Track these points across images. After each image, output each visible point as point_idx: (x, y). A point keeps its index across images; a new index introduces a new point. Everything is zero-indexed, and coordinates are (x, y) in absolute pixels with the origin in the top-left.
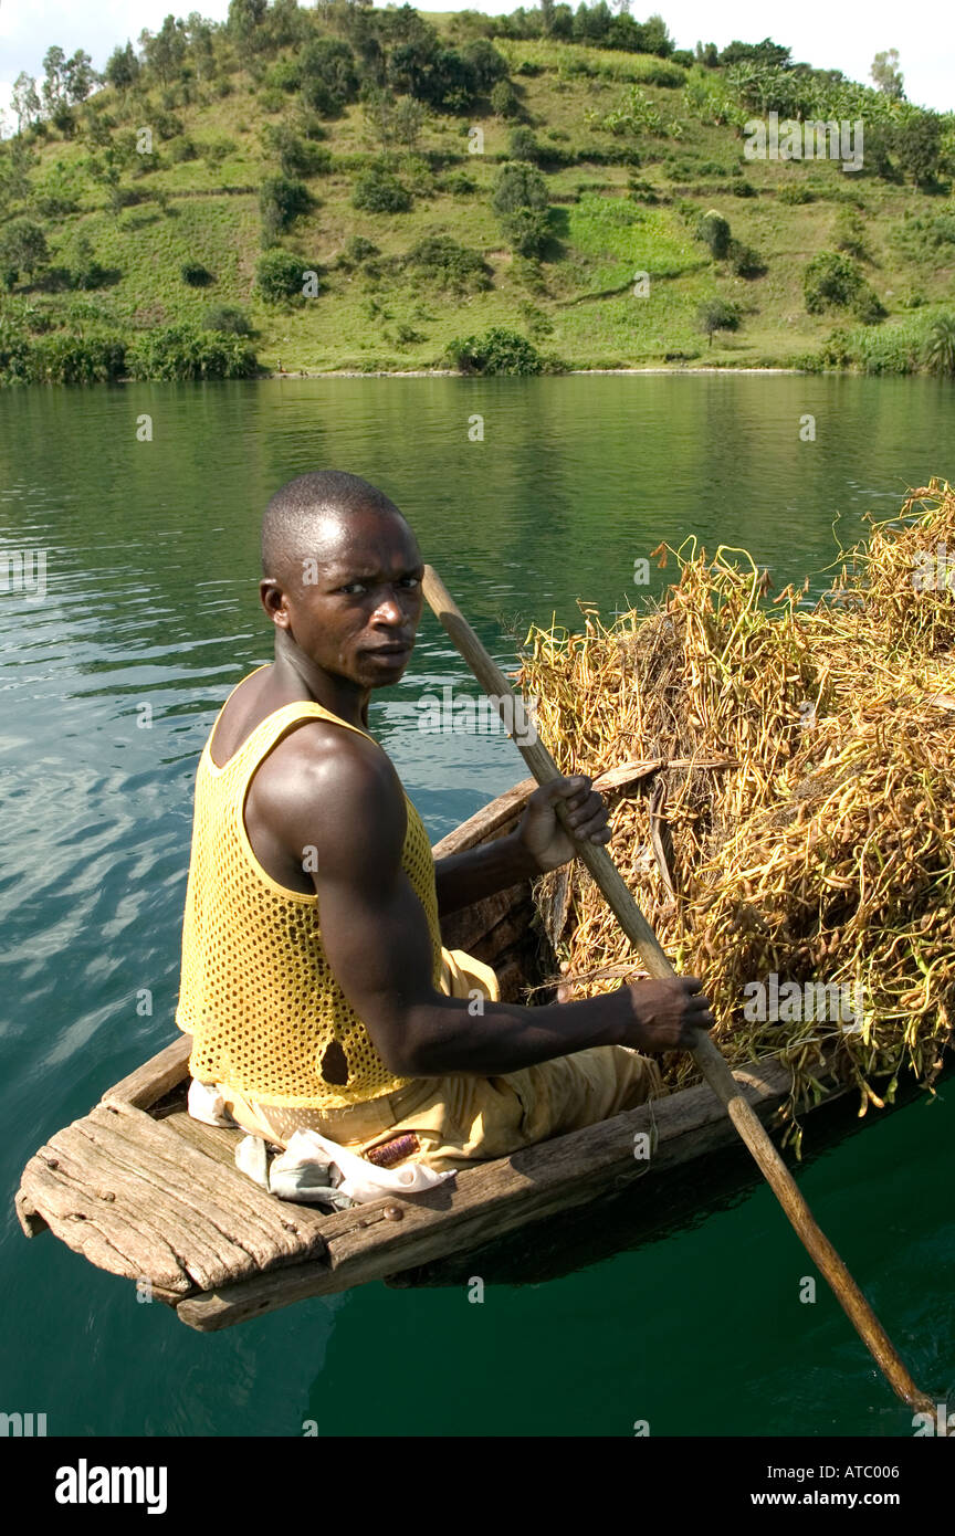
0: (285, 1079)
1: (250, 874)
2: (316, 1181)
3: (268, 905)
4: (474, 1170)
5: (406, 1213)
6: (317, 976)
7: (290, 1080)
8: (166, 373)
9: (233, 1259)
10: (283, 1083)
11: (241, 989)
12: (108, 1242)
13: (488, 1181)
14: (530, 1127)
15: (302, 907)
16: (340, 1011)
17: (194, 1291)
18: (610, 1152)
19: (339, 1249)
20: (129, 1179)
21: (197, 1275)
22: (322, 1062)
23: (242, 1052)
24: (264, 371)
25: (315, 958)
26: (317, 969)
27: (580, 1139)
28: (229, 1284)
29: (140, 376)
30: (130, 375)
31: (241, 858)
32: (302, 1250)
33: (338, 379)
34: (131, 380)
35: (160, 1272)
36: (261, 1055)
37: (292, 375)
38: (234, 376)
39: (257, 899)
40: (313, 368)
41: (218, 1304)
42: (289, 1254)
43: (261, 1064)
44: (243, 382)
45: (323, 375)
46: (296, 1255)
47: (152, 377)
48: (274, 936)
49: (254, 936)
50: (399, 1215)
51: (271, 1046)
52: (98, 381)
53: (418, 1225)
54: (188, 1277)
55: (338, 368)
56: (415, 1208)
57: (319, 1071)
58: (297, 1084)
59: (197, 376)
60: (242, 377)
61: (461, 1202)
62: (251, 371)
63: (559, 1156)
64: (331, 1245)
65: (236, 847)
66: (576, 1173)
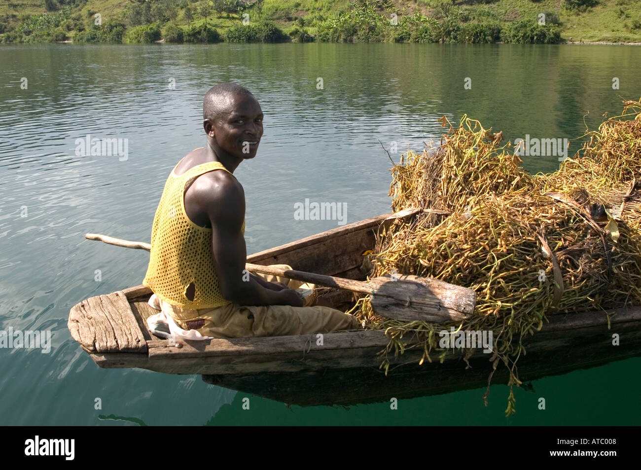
0: (172, 293)
1: (181, 214)
2: (163, 329)
3: (184, 226)
4: (220, 340)
5: (184, 347)
6: (194, 257)
7: (174, 294)
8: (518, 40)
9: (111, 343)
10: (171, 294)
11: (165, 255)
12: (78, 330)
13: (224, 344)
14: (255, 330)
15: (197, 230)
16: (198, 272)
17: (95, 351)
18: (284, 347)
19: (152, 351)
20: (101, 314)
21: (97, 346)
22: (187, 289)
23: (160, 278)
24: (563, 41)
25: (195, 250)
26: (194, 254)
27: (273, 340)
28: (106, 352)
29: (506, 42)
30: (502, 40)
31: (179, 208)
32: (137, 348)
33: (598, 45)
34: (501, 43)
35: (86, 342)
36: (166, 282)
37: (576, 43)
38: (549, 43)
39: (181, 223)
40: (587, 40)
41: (103, 358)
42: (131, 348)
43: (165, 285)
44: (553, 45)
45: (592, 43)
46: (134, 349)
47: (511, 42)
48: (183, 238)
49: (175, 236)
50: (181, 346)
51: (170, 279)
52: (487, 42)
53: (187, 352)
54: (94, 346)
55: (600, 40)
56: (189, 346)
57: (185, 292)
58: (175, 296)
59: (532, 41)
60: (552, 43)
61: (208, 349)
62: (557, 40)
63: (259, 343)
64: (150, 350)
65: (179, 204)
66: (265, 351)
